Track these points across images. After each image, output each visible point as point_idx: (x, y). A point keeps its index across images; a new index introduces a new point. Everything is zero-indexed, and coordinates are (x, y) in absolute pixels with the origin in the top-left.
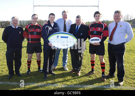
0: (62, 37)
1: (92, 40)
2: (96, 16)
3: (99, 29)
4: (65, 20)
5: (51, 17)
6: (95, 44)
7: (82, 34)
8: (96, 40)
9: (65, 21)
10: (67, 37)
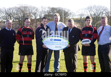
0: (55, 40)
1: (83, 42)
2: (87, 20)
3: (90, 32)
4: (57, 23)
5: (44, 21)
6: (86, 45)
7: (73, 36)
8: (87, 41)
9: (56, 25)
10: (60, 40)
